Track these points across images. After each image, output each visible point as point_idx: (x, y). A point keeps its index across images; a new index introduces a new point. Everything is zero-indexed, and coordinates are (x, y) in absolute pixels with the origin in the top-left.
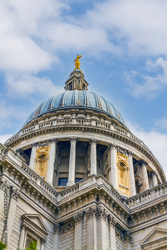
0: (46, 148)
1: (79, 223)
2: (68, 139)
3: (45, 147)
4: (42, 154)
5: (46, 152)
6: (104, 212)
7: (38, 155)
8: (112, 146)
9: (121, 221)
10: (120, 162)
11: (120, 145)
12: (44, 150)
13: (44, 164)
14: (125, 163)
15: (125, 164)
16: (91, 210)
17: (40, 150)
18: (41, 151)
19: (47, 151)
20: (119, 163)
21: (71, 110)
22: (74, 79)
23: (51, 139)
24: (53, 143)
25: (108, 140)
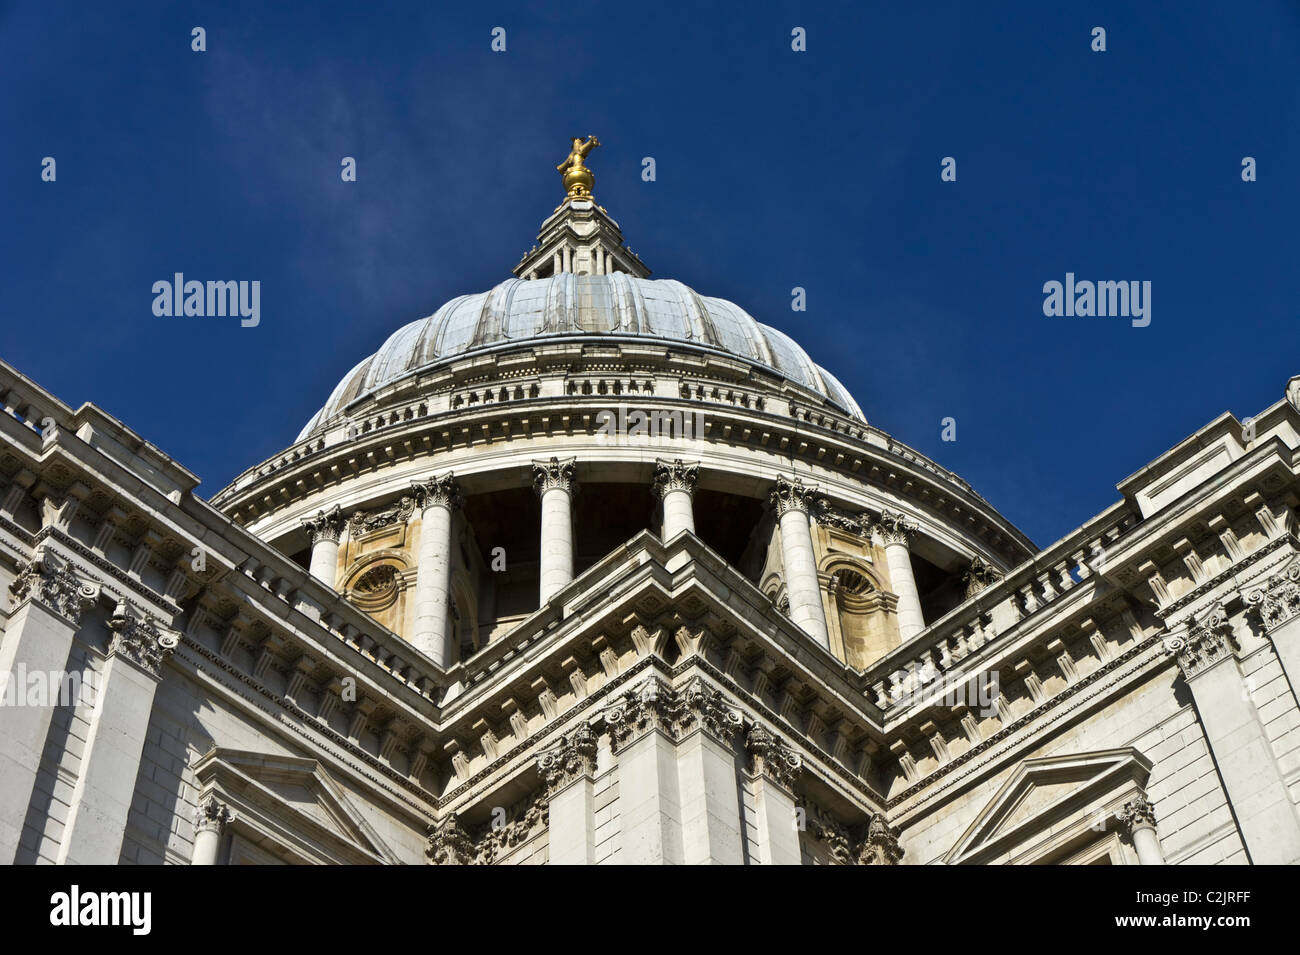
0: (396, 532)
1: (573, 784)
2: (526, 476)
3: (390, 528)
4: (377, 564)
5: (397, 553)
6: (719, 707)
7: (351, 572)
8: (786, 497)
9: (833, 766)
10: (841, 574)
11: (830, 487)
12: (383, 545)
13: (392, 615)
14: (867, 576)
15: (872, 582)
16: (635, 703)
17: (360, 550)
18: (369, 550)
19: (401, 545)
20: (836, 574)
21: (538, 354)
22: (560, 245)
23: (421, 484)
24: (433, 502)
25: (758, 468)
